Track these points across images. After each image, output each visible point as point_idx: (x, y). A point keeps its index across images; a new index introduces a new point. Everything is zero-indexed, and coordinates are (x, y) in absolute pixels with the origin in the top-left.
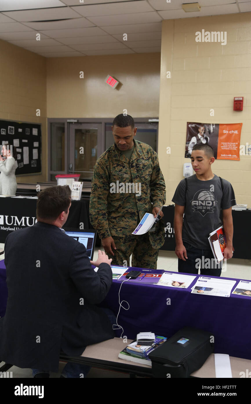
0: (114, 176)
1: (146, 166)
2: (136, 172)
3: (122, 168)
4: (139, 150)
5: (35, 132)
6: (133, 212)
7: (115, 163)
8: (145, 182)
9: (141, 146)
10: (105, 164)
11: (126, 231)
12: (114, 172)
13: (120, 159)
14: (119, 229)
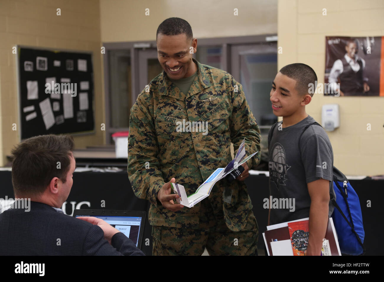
0: (159, 123)
1: (215, 105)
2: (196, 115)
3: (173, 109)
4: (204, 79)
5: (82, 66)
6: (192, 183)
7: (160, 101)
8: (214, 132)
9: (210, 73)
10: (145, 102)
11: (183, 217)
12: (159, 116)
13: (169, 94)
14: (169, 214)
